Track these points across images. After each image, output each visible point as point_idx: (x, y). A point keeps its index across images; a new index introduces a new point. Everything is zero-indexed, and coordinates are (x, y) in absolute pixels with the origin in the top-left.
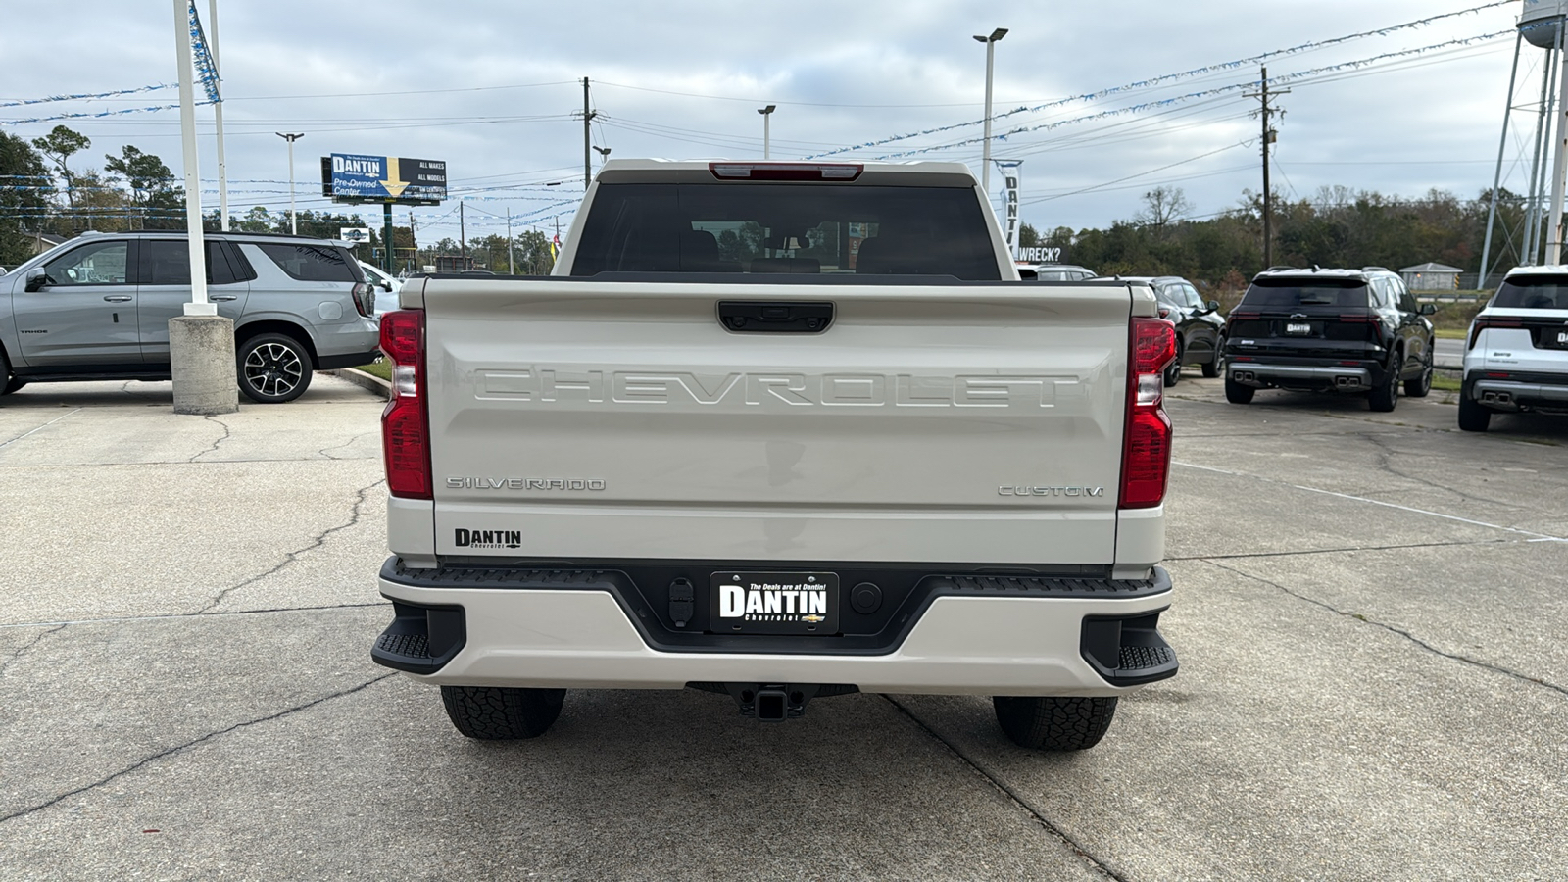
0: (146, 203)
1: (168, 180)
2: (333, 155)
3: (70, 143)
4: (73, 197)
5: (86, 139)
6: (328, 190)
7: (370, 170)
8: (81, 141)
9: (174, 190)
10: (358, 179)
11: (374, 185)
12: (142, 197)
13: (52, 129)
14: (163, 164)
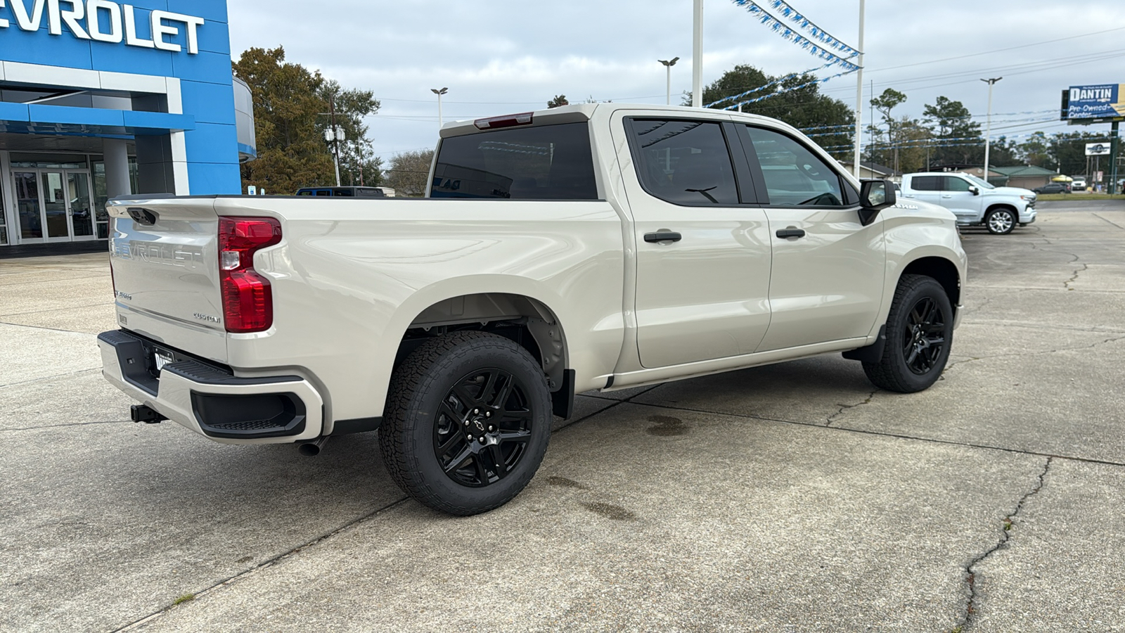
0: (950, 136)
1: (966, 118)
2: (1071, 87)
3: (893, 100)
4: (892, 136)
5: (904, 96)
6: (1064, 115)
7: (1102, 96)
8: (900, 97)
9: (969, 125)
10: (1090, 104)
11: (1105, 108)
12: (946, 131)
13: (883, 92)
14: (964, 107)
